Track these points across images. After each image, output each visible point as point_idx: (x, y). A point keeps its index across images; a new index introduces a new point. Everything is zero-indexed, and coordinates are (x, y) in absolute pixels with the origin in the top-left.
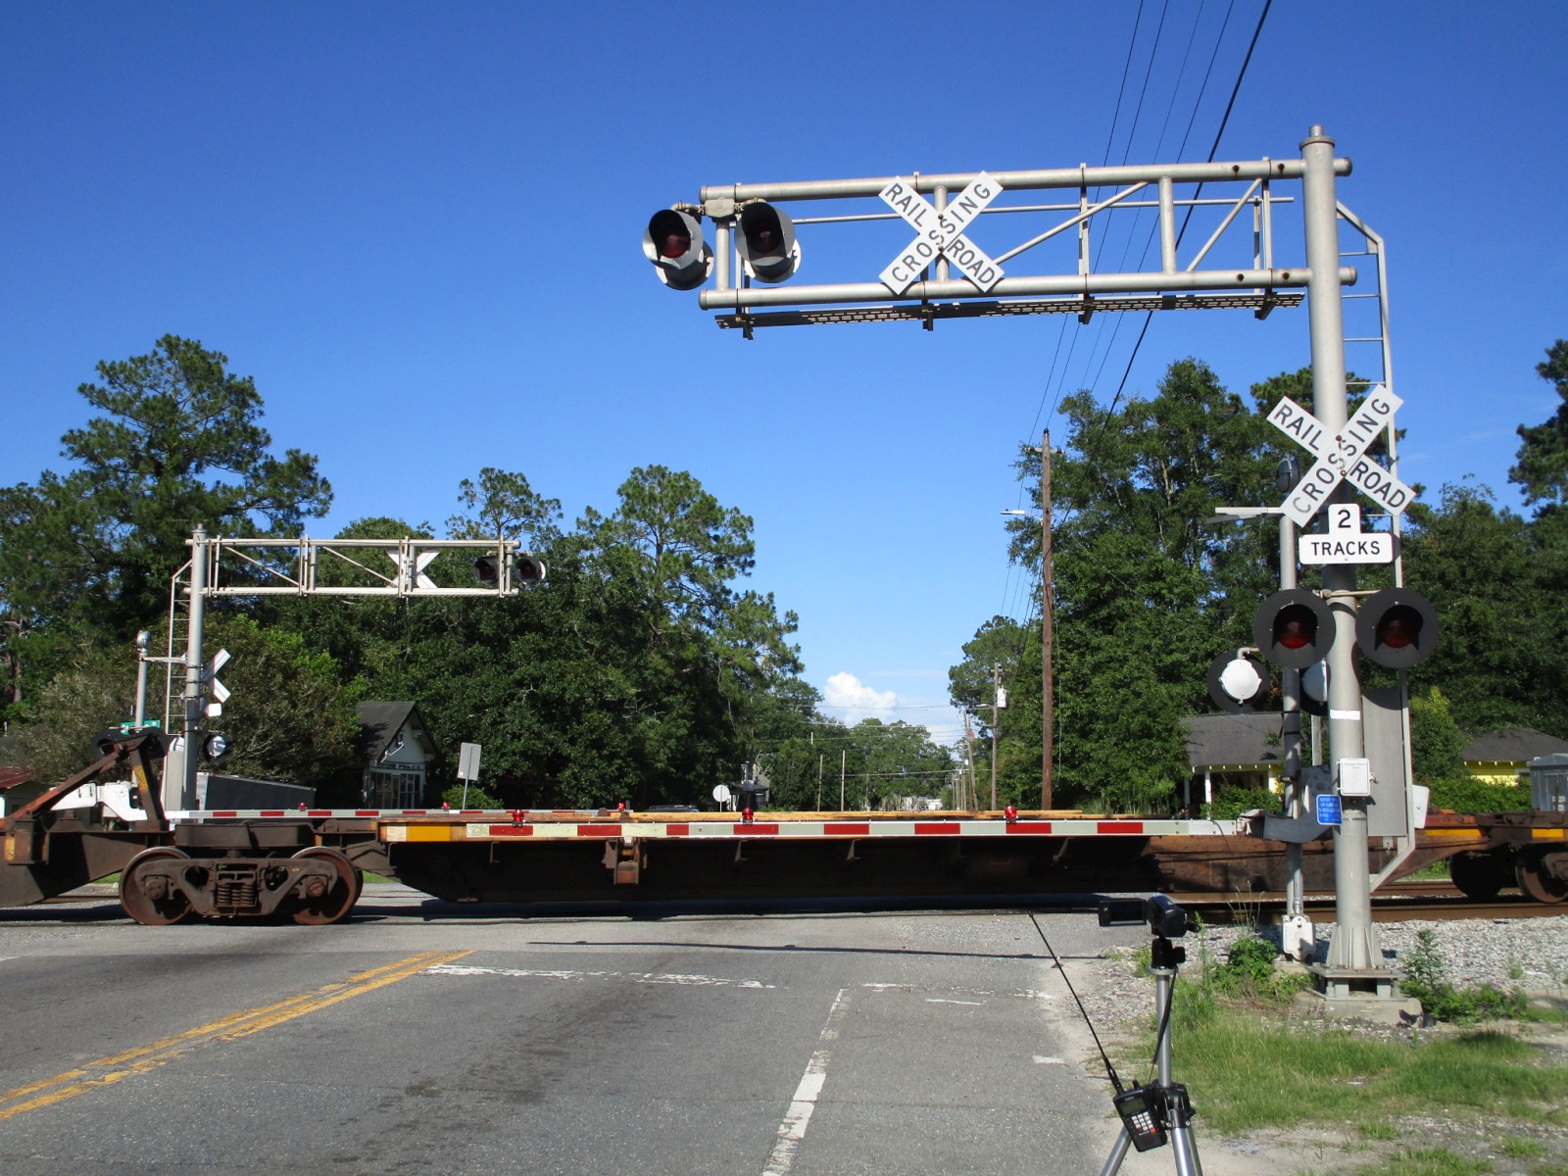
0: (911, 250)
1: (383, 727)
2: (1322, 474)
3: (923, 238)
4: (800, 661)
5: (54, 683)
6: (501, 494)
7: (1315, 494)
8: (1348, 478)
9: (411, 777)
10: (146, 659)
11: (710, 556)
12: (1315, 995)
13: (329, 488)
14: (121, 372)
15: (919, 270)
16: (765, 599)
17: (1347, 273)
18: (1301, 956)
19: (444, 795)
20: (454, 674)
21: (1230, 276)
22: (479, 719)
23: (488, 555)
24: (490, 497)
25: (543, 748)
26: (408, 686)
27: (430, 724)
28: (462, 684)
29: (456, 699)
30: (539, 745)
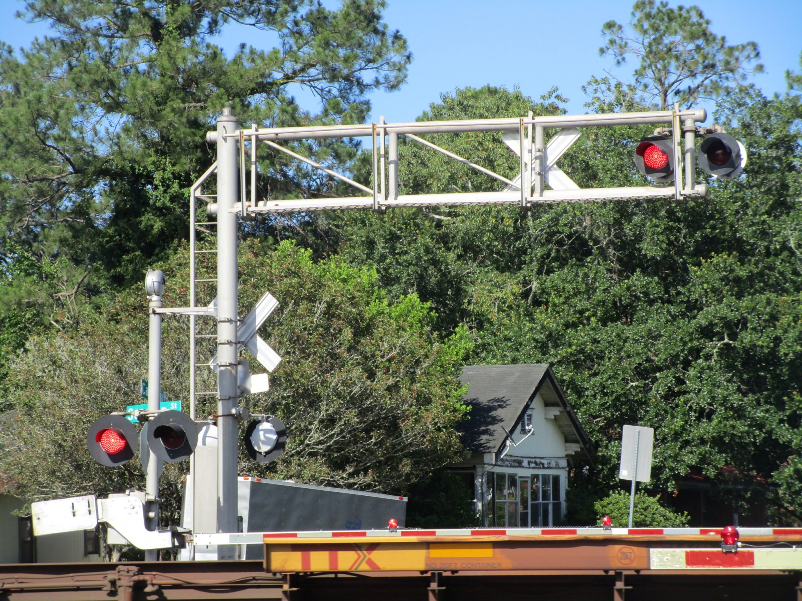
1: (501, 403)
5: (26, 351)
6: (667, 40)
9: (545, 479)
10: (158, 310)
13: (404, 46)
19: (598, 506)
20: (604, 321)
22: (647, 389)
23: (656, 134)
24: (650, 45)
25: (748, 433)
26: (536, 341)
27: (571, 397)
28: (618, 335)
29: (610, 359)
30: (742, 427)
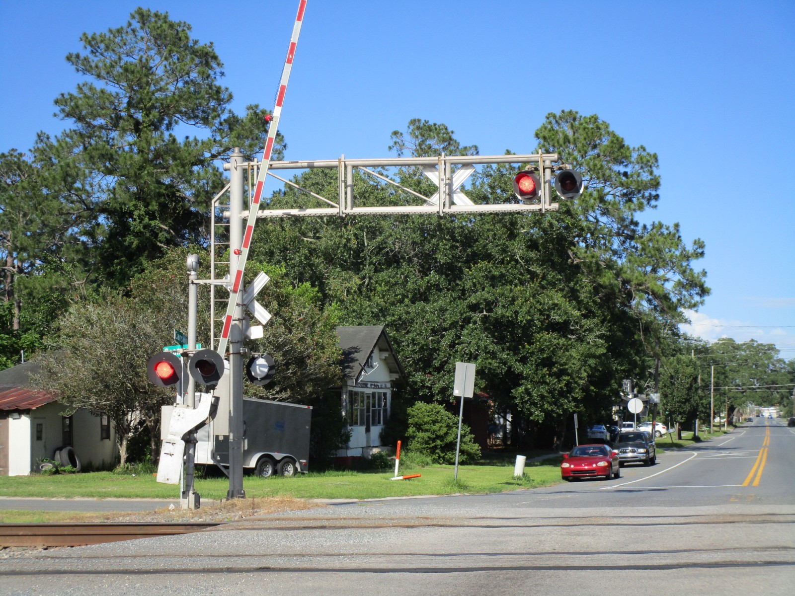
1: (356, 350)
4: (706, 285)
5: (70, 314)
6: (428, 142)
9: (380, 395)
10: (196, 281)
11: (619, 191)
13: (283, 140)
14: (102, 41)
16: (672, 229)
19: (409, 410)
20: (413, 301)
22: (438, 342)
23: (526, 169)
24: (420, 145)
25: (498, 367)
26: (373, 313)
27: (395, 346)
28: (422, 309)
29: (417, 323)
30: (495, 363)
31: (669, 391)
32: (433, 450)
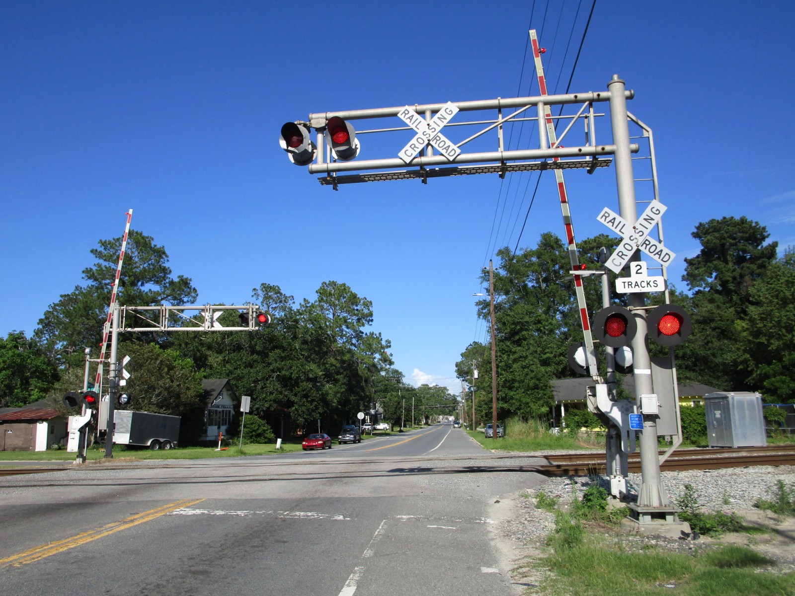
0: (414, 141)
1: (213, 390)
2: (626, 246)
3: (420, 135)
4: (392, 360)
5: (69, 373)
6: (269, 294)
7: (623, 256)
8: (640, 248)
9: (226, 411)
10: (89, 360)
11: (354, 318)
12: (633, 521)
13: (196, 292)
14: (109, 244)
15: (418, 151)
16: (378, 335)
17: (634, 146)
18: (620, 496)
20: (245, 367)
21: (575, 150)
23: (245, 312)
24: (265, 295)
25: (283, 398)
26: (226, 373)
28: (249, 372)
29: (246, 378)
30: (281, 397)
31: (387, 409)
32: (251, 437)
